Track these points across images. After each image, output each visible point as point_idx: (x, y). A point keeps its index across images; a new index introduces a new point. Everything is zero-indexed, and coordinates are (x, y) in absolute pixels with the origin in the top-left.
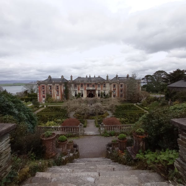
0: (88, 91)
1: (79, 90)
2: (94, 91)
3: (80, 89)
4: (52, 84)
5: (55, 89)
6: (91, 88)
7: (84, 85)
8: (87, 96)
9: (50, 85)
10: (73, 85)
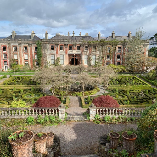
0: (70, 55)
1: (57, 53)
2: (80, 55)
3: (59, 52)
4: (18, 44)
5: (23, 52)
6: (75, 52)
7: (64, 47)
8: (70, 63)
9: (15, 44)
10: (49, 46)
